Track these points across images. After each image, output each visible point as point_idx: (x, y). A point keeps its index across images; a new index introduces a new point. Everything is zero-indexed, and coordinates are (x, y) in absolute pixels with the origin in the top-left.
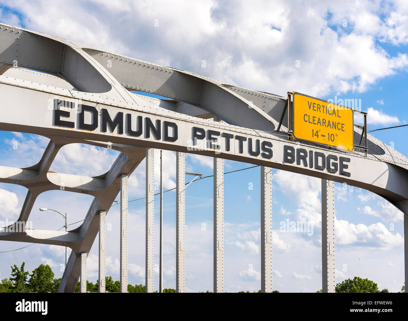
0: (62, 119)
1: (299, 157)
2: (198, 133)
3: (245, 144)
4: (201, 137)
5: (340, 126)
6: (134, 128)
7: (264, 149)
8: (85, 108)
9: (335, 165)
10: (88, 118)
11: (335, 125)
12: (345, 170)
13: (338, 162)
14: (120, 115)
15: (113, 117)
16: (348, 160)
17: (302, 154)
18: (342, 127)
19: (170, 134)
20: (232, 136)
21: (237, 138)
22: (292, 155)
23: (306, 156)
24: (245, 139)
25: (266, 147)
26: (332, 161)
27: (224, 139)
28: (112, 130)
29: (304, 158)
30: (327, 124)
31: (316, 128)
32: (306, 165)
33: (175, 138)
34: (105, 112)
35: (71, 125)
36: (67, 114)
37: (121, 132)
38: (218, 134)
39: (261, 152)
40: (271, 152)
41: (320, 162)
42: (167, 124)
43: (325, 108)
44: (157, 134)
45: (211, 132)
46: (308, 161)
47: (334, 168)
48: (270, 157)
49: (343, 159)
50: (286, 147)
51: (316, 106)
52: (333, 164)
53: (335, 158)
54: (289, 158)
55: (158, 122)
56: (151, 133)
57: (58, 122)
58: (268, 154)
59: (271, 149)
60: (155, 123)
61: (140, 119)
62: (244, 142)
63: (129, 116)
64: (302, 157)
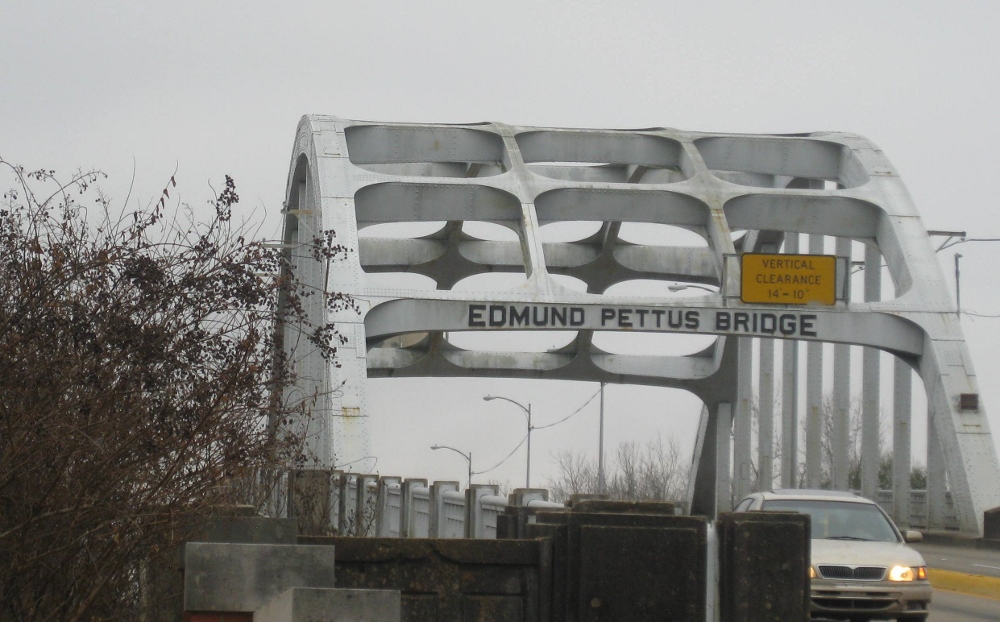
1: (737, 322)
2: (608, 313)
3: (664, 317)
4: (612, 317)
5: (812, 280)
6: (540, 318)
7: (688, 319)
8: (493, 308)
10: (498, 317)
11: (804, 280)
12: (807, 329)
13: (797, 321)
14: (527, 309)
15: (520, 311)
16: (813, 317)
18: (817, 280)
19: (577, 319)
20: (647, 312)
21: (655, 311)
22: (727, 321)
23: (747, 320)
25: (691, 317)
26: (787, 321)
27: (638, 315)
28: (519, 321)
29: (744, 323)
30: (792, 280)
31: (773, 287)
32: (746, 329)
34: (513, 310)
35: (482, 324)
36: (479, 316)
38: (630, 311)
39: (685, 322)
40: (696, 321)
41: (769, 324)
42: (573, 310)
43: (789, 263)
44: (563, 321)
45: (621, 311)
46: (750, 325)
47: (790, 329)
48: (695, 326)
49: (803, 317)
50: (719, 314)
51: (775, 263)
52: (790, 324)
53: (792, 317)
54: (723, 325)
55: (564, 309)
56: (557, 320)
57: (472, 324)
58: (693, 323)
59: (698, 318)
60: (560, 310)
61: (546, 308)
62: (662, 315)
63: (535, 308)
64: (740, 321)
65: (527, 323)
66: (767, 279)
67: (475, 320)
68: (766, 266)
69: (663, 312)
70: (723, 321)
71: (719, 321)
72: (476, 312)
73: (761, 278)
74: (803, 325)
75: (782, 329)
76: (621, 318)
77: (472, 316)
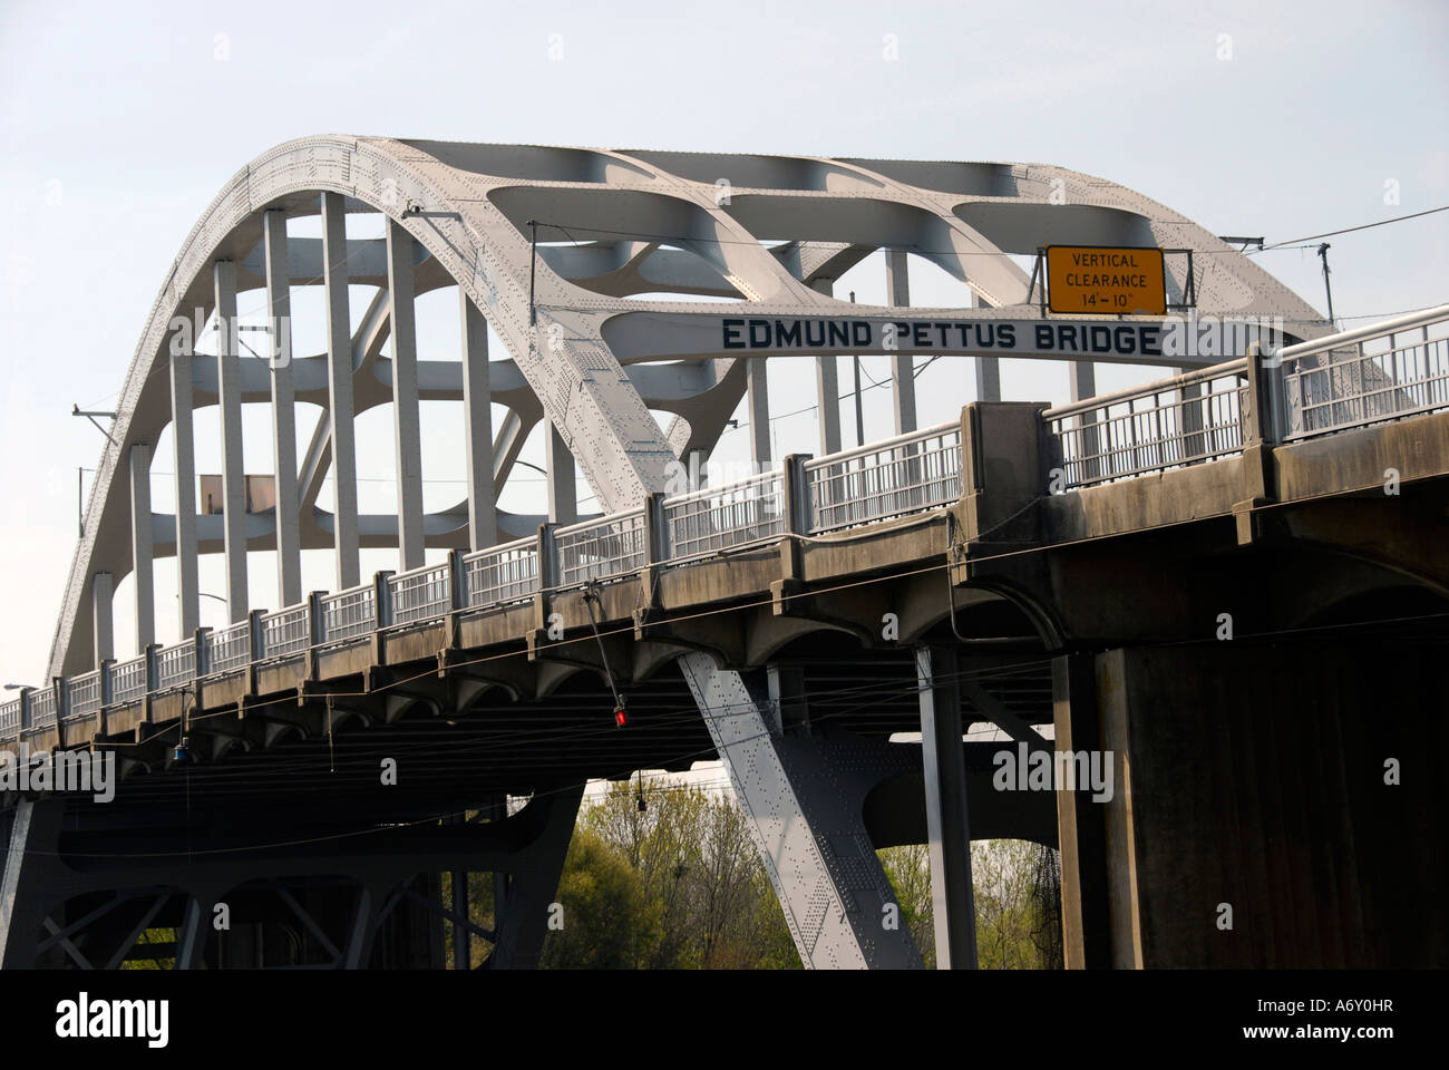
1: (1062, 338)
3: (971, 334)
5: (1136, 281)
6: (816, 337)
7: (1001, 335)
8: (753, 324)
10: (761, 335)
11: (1126, 281)
12: (1149, 346)
13: (1136, 336)
14: (797, 324)
15: (788, 328)
16: (1155, 330)
17: (1066, 333)
18: (1142, 281)
19: (863, 336)
20: (949, 326)
21: (957, 326)
22: (1050, 337)
23: (1073, 334)
25: (1004, 332)
26: (1123, 336)
27: (939, 331)
28: (789, 342)
29: (1071, 339)
30: (1110, 281)
31: (1089, 292)
32: (1074, 348)
33: (868, 342)
34: (779, 326)
35: (742, 345)
36: (737, 334)
38: (928, 325)
39: (997, 339)
40: (1012, 337)
41: (1101, 339)
42: (857, 324)
43: (1106, 259)
44: (846, 342)
45: (917, 325)
46: (1078, 340)
47: (1128, 346)
48: (1012, 345)
49: (1143, 330)
50: (1039, 328)
51: (1089, 258)
52: (1127, 340)
53: (1130, 331)
54: (1045, 342)
55: (845, 324)
56: (836, 339)
57: (728, 345)
58: (1007, 341)
59: (1013, 333)
60: (840, 327)
61: (822, 324)
62: (968, 331)
63: (808, 323)
64: (1067, 338)
65: (799, 344)
66: (1081, 281)
67: (732, 340)
68: (1077, 263)
69: (970, 327)
70: (1045, 337)
71: (1039, 337)
72: (732, 328)
73: (1072, 280)
74: (1144, 341)
75: (1118, 347)
76: (917, 335)
77: (727, 334)
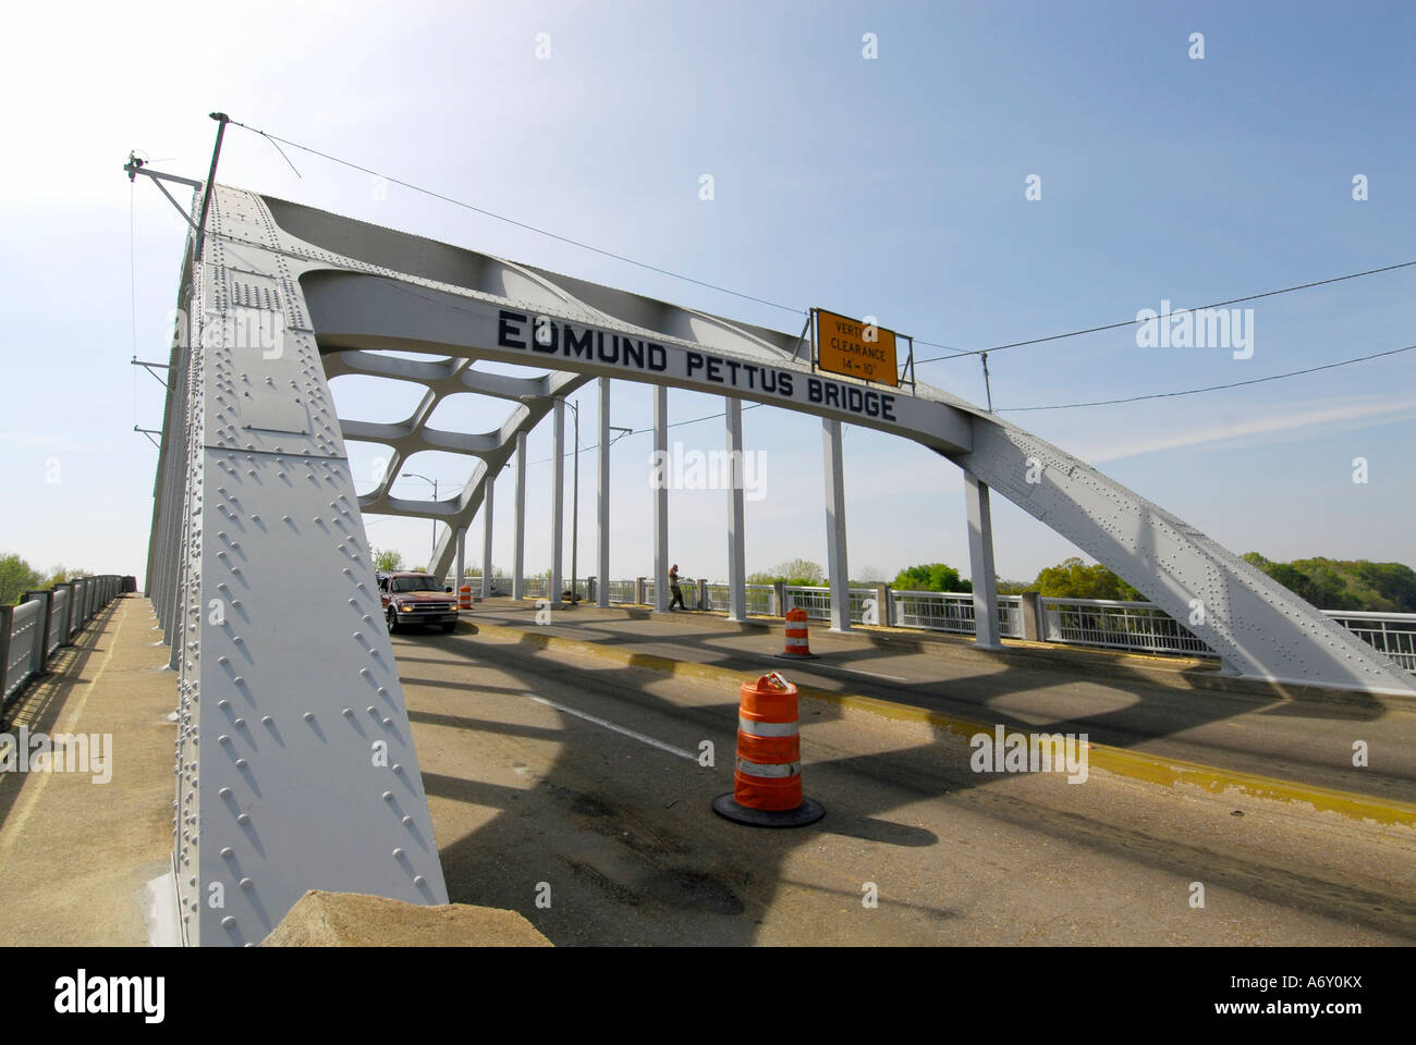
0: (510, 337)
1: (828, 394)
2: (693, 360)
3: (757, 376)
4: (699, 366)
6: (608, 352)
7: (782, 383)
9: (875, 405)
12: (888, 413)
13: (879, 401)
14: (589, 334)
15: (579, 336)
16: (892, 399)
17: (831, 390)
18: (882, 355)
19: (657, 361)
20: (739, 365)
21: (746, 367)
22: (819, 391)
23: (837, 393)
24: (756, 369)
25: (784, 380)
26: (871, 400)
27: (729, 369)
28: (579, 353)
29: (835, 395)
32: (837, 404)
33: (662, 367)
34: (568, 331)
36: (516, 331)
37: (590, 356)
38: (719, 361)
39: (778, 386)
40: (789, 386)
41: (856, 401)
42: (652, 348)
44: (639, 364)
45: (711, 359)
46: (840, 397)
47: (874, 410)
48: (790, 393)
49: (885, 398)
50: (811, 382)
51: (847, 328)
53: (875, 396)
54: (815, 395)
55: (641, 344)
56: (631, 359)
57: (503, 341)
58: (786, 389)
59: (792, 383)
60: (636, 347)
61: (616, 339)
62: (754, 373)
63: (601, 335)
64: (832, 394)
66: (841, 346)
68: (838, 330)
70: (816, 391)
71: (812, 391)
72: (510, 323)
74: (884, 407)
75: (867, 410)
76: (710, 369)
77: (504, 329)
